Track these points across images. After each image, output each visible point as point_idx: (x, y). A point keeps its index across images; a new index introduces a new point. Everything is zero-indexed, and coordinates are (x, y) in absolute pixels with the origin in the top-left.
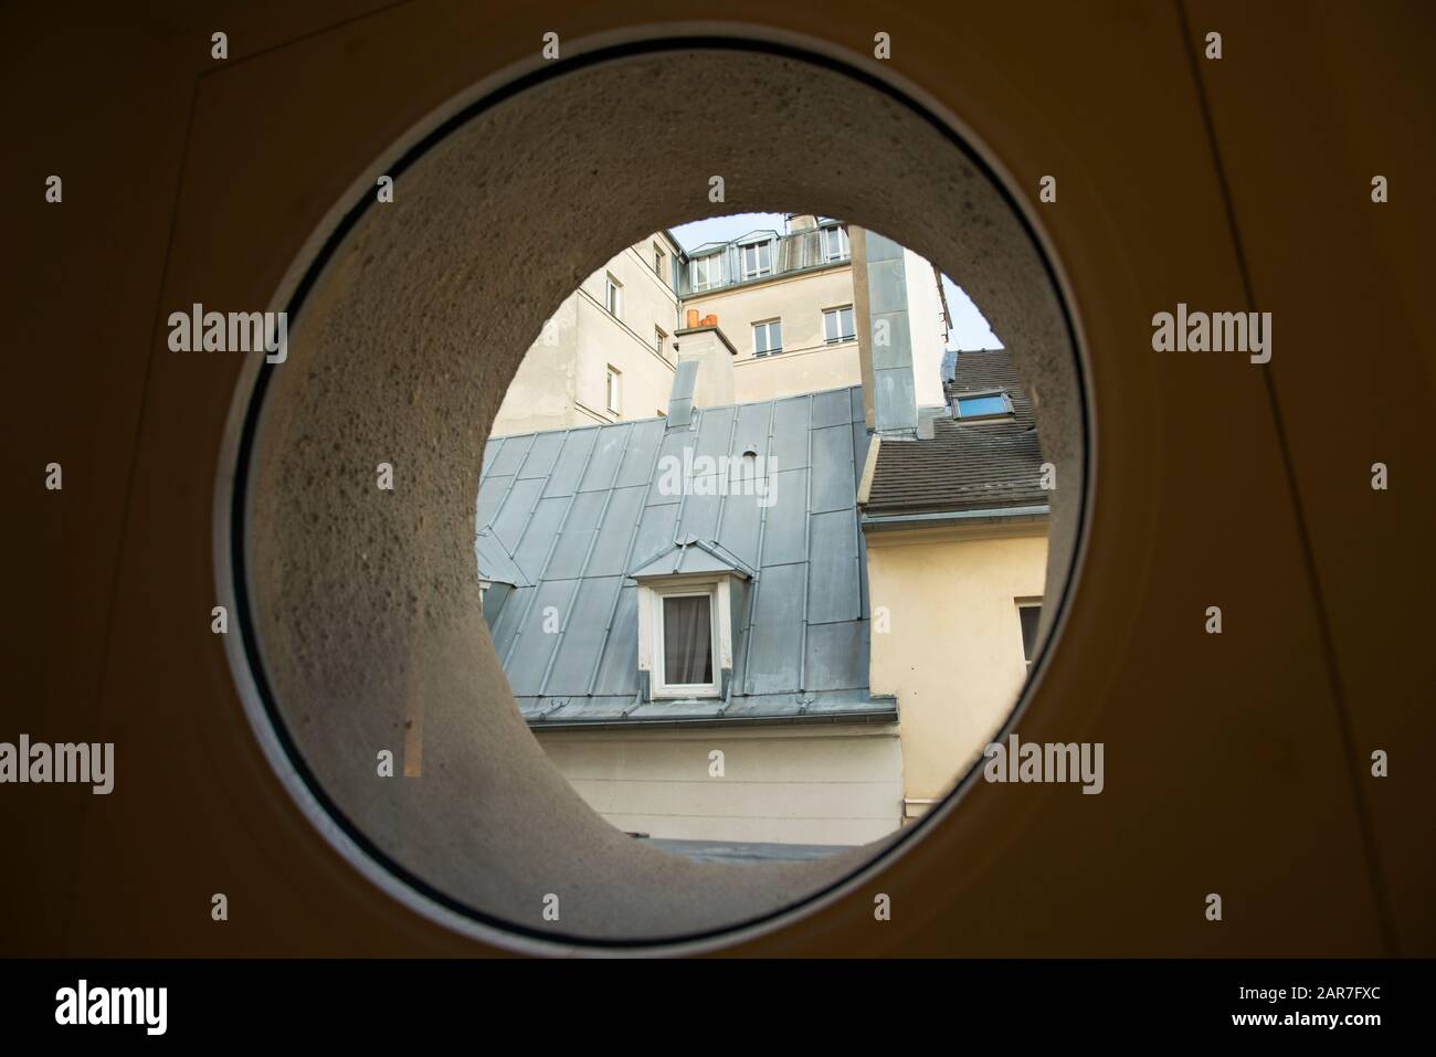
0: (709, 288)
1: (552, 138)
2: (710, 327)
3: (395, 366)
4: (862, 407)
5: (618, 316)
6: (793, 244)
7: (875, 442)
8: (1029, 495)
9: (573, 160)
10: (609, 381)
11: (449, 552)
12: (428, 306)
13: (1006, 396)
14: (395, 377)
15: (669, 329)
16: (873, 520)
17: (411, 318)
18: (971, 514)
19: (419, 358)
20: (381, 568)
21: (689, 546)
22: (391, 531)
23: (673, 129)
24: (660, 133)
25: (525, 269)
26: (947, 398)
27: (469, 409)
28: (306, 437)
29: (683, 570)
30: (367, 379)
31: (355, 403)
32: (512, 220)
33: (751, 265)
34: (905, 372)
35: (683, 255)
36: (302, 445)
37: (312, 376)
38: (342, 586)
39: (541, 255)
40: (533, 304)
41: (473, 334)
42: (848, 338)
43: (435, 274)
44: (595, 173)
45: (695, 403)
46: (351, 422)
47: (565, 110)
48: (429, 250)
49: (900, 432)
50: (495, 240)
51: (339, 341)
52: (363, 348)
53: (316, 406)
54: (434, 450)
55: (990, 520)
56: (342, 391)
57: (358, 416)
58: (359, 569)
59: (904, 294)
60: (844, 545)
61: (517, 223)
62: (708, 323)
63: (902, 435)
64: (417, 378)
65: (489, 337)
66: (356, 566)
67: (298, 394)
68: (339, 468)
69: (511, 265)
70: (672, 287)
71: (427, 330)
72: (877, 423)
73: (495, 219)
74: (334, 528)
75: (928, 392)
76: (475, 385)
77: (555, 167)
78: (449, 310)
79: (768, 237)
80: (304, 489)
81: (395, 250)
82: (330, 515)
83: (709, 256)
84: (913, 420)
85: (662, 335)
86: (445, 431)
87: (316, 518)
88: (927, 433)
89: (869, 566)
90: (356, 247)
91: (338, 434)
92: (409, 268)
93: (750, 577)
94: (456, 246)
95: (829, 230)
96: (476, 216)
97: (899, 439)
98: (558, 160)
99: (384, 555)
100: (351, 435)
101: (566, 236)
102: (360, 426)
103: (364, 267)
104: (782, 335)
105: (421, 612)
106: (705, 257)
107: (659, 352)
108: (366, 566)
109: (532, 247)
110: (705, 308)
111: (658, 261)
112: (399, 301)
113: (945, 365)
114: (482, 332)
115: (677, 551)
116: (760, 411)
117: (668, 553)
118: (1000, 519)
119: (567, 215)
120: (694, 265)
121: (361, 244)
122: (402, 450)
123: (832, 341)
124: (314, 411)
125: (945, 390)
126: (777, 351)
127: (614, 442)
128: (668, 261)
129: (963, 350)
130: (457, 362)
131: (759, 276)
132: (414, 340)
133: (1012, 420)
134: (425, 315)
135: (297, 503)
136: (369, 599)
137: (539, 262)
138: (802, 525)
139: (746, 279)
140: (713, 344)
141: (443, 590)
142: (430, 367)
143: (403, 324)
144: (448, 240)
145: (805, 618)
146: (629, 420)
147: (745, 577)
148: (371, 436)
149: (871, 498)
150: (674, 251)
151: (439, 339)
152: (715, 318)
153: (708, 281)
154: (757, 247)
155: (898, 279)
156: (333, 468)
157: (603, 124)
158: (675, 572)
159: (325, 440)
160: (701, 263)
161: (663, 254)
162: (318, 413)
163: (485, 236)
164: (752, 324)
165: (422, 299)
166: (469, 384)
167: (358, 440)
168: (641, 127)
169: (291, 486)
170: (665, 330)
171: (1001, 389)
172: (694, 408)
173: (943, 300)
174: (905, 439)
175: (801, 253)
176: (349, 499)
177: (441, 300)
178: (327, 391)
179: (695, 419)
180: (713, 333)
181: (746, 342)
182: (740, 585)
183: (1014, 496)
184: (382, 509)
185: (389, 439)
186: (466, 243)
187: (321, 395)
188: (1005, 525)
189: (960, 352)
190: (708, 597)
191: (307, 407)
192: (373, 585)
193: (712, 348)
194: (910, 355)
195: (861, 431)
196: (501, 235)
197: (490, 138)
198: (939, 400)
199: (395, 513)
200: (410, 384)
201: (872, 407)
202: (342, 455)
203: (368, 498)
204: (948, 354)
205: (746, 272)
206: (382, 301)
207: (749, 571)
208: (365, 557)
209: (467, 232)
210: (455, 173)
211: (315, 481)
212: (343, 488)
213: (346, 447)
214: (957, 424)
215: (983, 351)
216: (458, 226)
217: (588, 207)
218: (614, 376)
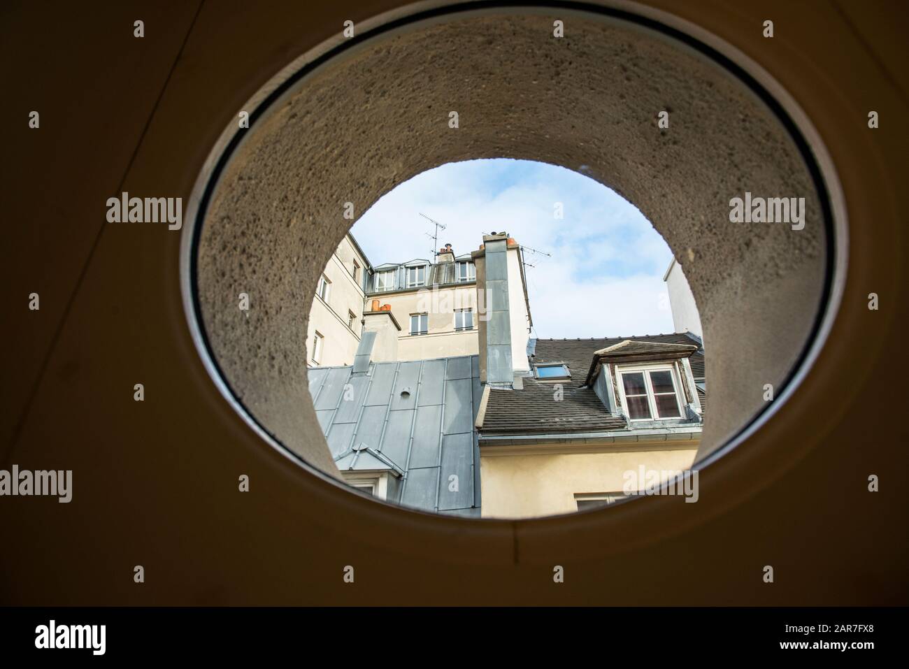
0: (385, 290)
1: (416, 74)
2: (386, 311)
3: (286, 197)
4: (478, 369)
5: (326, 300)
6: (439, 269)
7: (487, 390)
8: (582, 426)
9: (421, 94)
10: (315, 342)
11: (293, 338)
12: (314, 164)
13: (566, 367)
14: (284, 204)
15: (358, 313)
16: (486, 438)
17: (303, 168)
18: (547, 437)
19: (299, 198)
20: (256, 328)
21: (362, 451)
22: (264, 306)
23: (484, 86)
24: (475, 87)
25: (371, 162)
26: (530, 365)
27: (317, 248)
28: (228, 217)
29: (355, 468)
30: (269, 197)
31: (259, 210)
32: (375, 125)
33: (413, 279)
34: (506, 348)
35: (371, 269)
36: (225, 221)
37: (241, 178)
38: (233, 328)
39: (381, 157)
40: (367, 190)
41: (332, 196)
42: (469, 328)
43: (324, 144)
44: (430, 107)
45: (372, 358)
46: (255, 221)
47: (430, 57)
48: (326, 125)
49: (502, 384)
50: (363, 135)
51: (261, 164)
52: (272, 175)
53: (238, 200)
54: (294, 265)
55: (559, 440)
56: (254, 198)
57: (259, 220)
58: (243, 322)
59: (507, 301)
60: (464, 456)
61: (377, 128)
62: (385, 309)
63: (504, 387)
64: (295, 211)
65: (339, 202)
66: (241, 319)
67: (230, 186)
68: (242, 248)
69: (365, 156)
70: (362, 287)
71: (309, 181)
72: (488, 377)
73: (367, 120)
74: (233, 286)
75: (520, 361)
76: (324, 232)
77: (411, 96)
78: (324, 172)
79: (423, 264)
80: (220, 252)
81: (309, 115)
82: (232, 277)
83: (387, 272)
84: (510, 378)
85: (352, 316)
86: (302, 256)
87: (223, 275)
88: (519, 386)
89: (481, 469)
90: (290, 104)
91: (245, 226)
92: (312, 133)
93: (400, 476)
94: (341, 129)
95: (461, 263)
96: (358, 113)
97: (501, 389)
98: (414, 91)
99: (258, 320)
100: (252, 231)
101: (399, 148)
102: (259, 227)
103: (289, 120)
104: (428, 323)
105: (277, 367)
106: (385, 271)
107: (349, 326)
108: (248, 322)
109: (379, 149)
110: (383, 301)
111: (355, 271)
112: (300, 153)
113: (529, 347)
114: (337, 197)
115: (353, 455)
116: (414, 367)
117: (346, 456)
118: (565, 440)
119: (405, 133)
120: (377, 276)
121: (293, 102)
122: (278, 255)
123: (459, 329)
124: (237, 202)
125: (529, 361)
126: (424, 333)
127: (316, 379)
128: (361, 271)
129: (540, 338)
130: (318, 211)
131: (417, 286)
132: (300, 185)
133: (569, 381)
134: (311, 169)
135: (215, 259)
136: (248, 345)
137: (379, 161)
138: (437, 444)
139: (409, 287)
140: (387, 322)
141: (289, 361)
142: (304, 207)
143: (298, 170)
144: (338, 123)
145: (436, 505)
146: (328, 366)
147: (397, 475)
148: (263, 236)
149: (484, 424)
150: (366, 267)
151: (313, 191)
152: (390, 306)
153: (385, 286)
154: (417, 269)
155: (504, 291)
156: (239, 246)
157: (447, 72)
158: (351, 469)
159: (238, 225)
160: (382, 275)
161: (359, 267)
162: (238, 206)
163: (358, 130)
164: (410, 315)
165: (312, 158)
166: (320, 230)
167: (256, 236)
168: (467, 80)
169: (213, 245)
170: (355, 314)
171: (563, 362)
172: (371, 362)
173: (528, 308)
174: (505, 389)
175: (443, 275)
176: (244, 272)
177: (322, 163)
178: (246, 193)
179: (371, 368)
180: (388, 315)
181: (407, 324)
182: (394, 480)
183: (573, 426)
184: (261, 288)
185: (272, 244)
186: (347, 129)
187: (242, 194)
188: (568, 445)
189: (537, 340)
190: (372, 488)
191: (233, 198)
192: (250, 337)
193: (386, 325)
194: (509, 337)
195: (477, 384)
196: (367, 133)
197: (383, 62)
198: (526, 367)
199: (267, 295)
200: (291, 213)
201: (485, 368)
202: (245, 240)
203: (255, 277)
204: (530, 340)
205: (409, 283)
206: (291, 148)
207: (400, 472)
208: (248, 315)
209: (350, 122)
210: (357, 78)
211: (227, 250)
212: (242, 263)
213: (248, 236)
214: (537, 382)
215: (551, 340)
216: (347, 116)
217: (417, 132)
218: (319, 338)
